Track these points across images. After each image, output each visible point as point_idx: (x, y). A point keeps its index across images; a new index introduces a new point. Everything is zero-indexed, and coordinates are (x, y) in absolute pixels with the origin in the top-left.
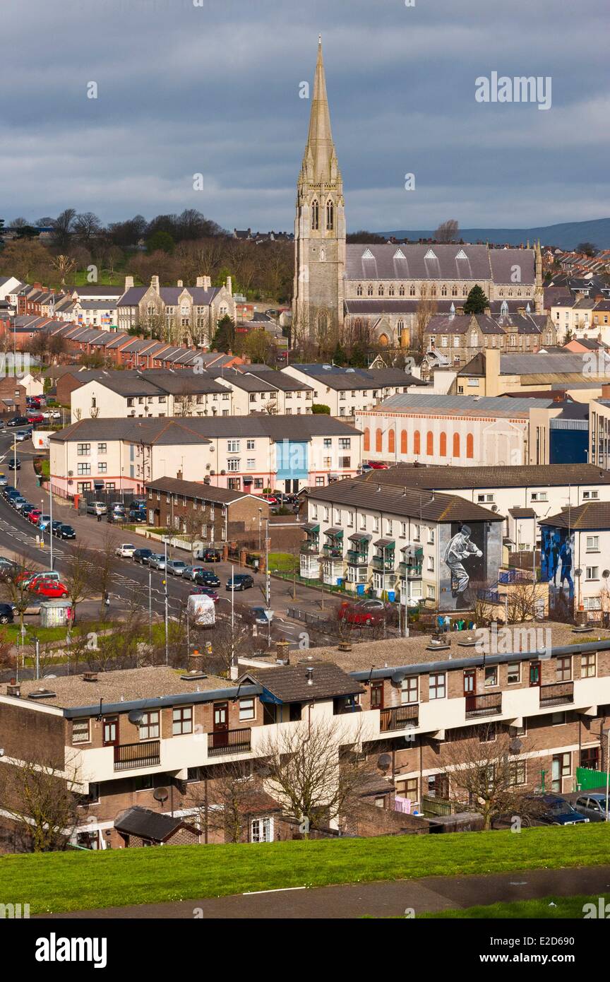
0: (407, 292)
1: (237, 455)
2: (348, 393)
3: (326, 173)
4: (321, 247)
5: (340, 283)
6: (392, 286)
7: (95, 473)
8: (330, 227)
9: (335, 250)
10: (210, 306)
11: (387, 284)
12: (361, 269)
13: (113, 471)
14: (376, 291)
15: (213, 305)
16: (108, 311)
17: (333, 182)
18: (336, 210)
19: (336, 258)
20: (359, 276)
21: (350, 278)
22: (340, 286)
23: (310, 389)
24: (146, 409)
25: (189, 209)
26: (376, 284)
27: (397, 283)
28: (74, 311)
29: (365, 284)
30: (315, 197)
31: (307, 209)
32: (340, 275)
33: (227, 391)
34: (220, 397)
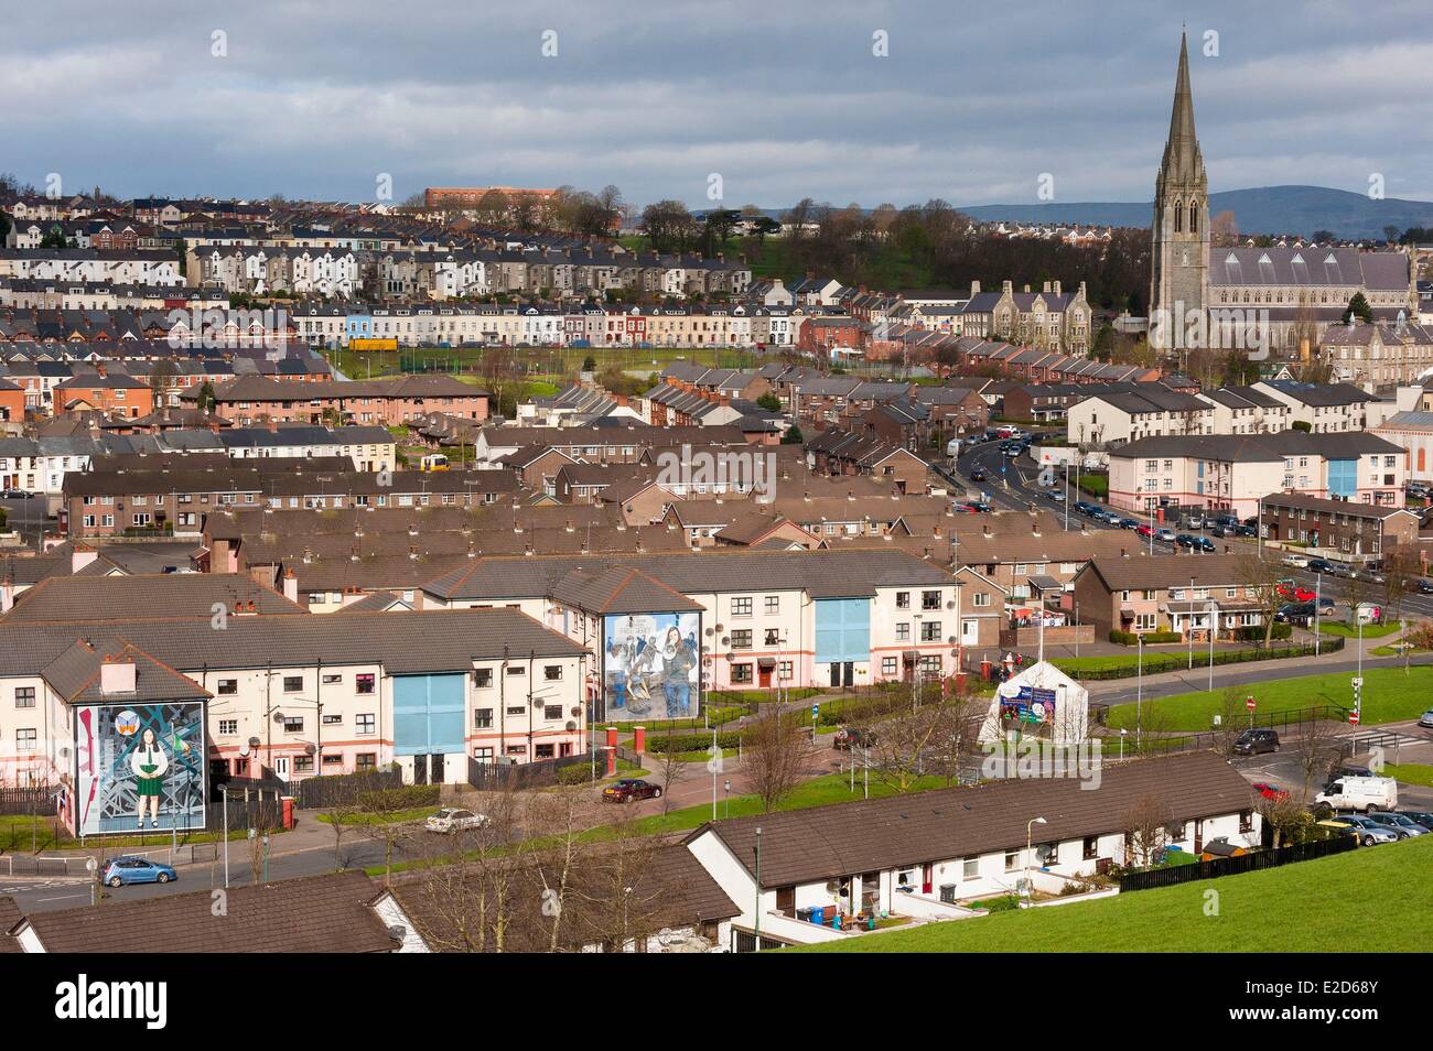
0: (1274, 299)
1: (1291, 473)
2: (1322, 409)
3: (1190, 171)
4: (1185, 250)
5: (1204, 288)
6: (1258, 293)
7: (1161, 489)
8: (1194, 229)
9: (1199, 255)
10: (1065, 313)
11: (1252, 289)
12: (1225, 274)
13: (1177, 487)
14: (1241, 298)
15: (1068, 312)
16: (949, 317)
17: (1197, 181)
18: (1200, 211)
19: (1199, 262)
20: (1224, 282)
21: (1214, 284)
22: (1204, 292)
23: (1282, 406)
24: (1146, 425)
25: (935, 199)
26: (1241, 290)
27: (1264, 289)
28: (912, 317)
29: (1230, 290)
30: (1179, 197)
31: (1169, 210)
32: (1204, 281)
33: (1211, 407)
34: (1205, 412)
